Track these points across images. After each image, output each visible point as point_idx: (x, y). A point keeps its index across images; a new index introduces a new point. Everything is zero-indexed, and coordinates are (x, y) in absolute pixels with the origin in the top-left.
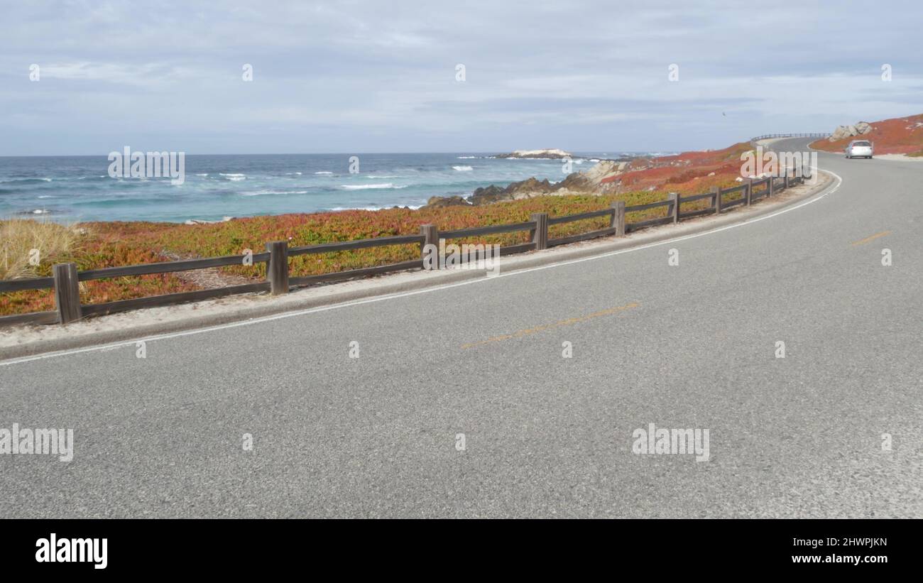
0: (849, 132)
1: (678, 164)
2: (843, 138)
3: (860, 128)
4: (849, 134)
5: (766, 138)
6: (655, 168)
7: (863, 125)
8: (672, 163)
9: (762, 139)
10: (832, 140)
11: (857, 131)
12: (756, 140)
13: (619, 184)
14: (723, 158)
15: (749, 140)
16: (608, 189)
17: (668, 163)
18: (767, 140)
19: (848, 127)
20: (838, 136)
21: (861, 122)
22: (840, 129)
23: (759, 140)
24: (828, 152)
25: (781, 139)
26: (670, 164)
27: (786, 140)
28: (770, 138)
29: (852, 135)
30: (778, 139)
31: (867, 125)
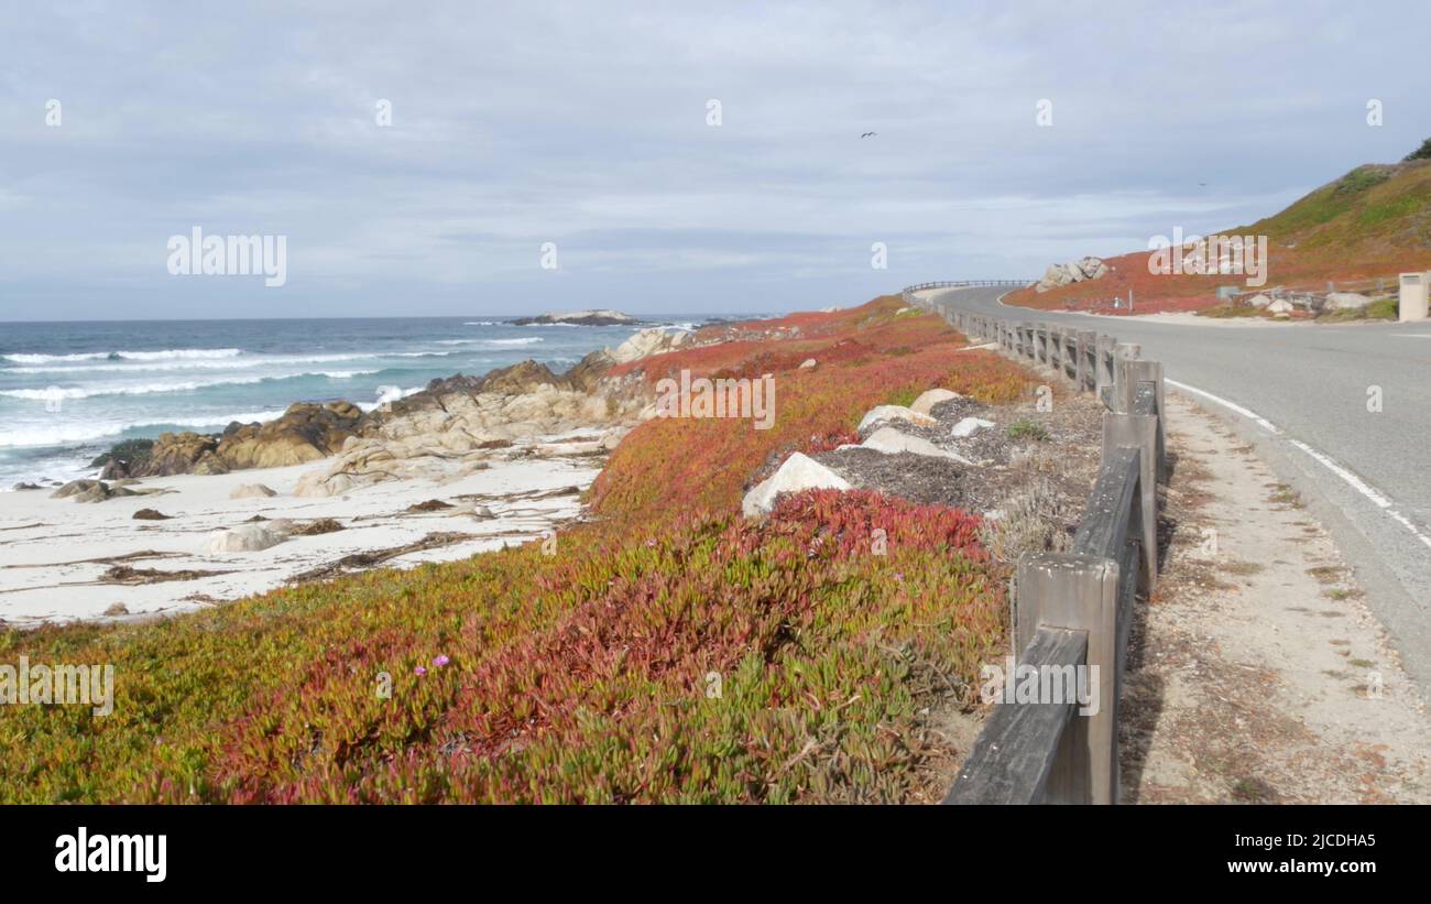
0: (1070, 275)
1: (778, 334)
2: (1059, 285)
3: (1088, 268)
4: (1070, 279)
5: (928, 288)
6: (737, 340)
7: (1092, 262)
8: (767, 333)
9: (922, 289)
10: (1040, 289)
11: (1083, 272)
12: (912, 291)
13: (640, 378)
14: (856, 322)
15: (901, 291)
16: (617, 389)
17: (760, 334)
18: (926, 292)
19: (1066, 266)
20: (1050, 283)
21: (1088, 258)
22: (1054, 269)
23: (916, 290)
24: (1040, 311)
25: (953, 289)
26: (764, 335)
27: (963, 291)
28: (934, 287)
29: (1074, 281)
30: (947, 289)
31: (1099, 262)
